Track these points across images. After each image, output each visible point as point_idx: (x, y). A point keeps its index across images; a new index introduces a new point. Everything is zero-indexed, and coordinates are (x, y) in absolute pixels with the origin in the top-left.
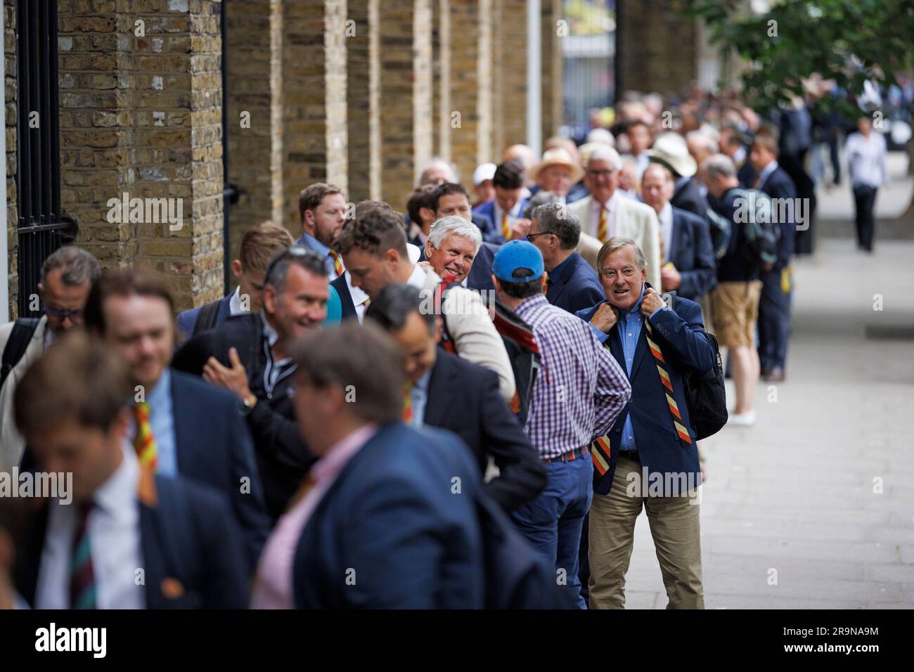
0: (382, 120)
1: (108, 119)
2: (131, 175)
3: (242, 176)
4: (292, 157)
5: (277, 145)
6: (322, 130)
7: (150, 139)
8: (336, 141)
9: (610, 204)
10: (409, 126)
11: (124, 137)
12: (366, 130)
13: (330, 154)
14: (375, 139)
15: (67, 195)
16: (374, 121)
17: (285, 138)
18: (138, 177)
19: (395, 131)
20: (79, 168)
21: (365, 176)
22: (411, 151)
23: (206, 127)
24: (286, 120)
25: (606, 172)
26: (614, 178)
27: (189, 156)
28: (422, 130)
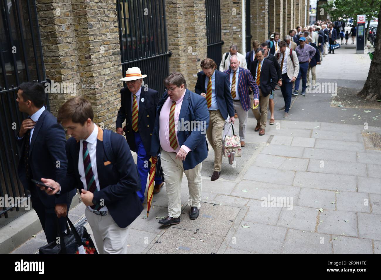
0: (287, 24)
1: (256, 24)
2: (258, 31)
3: (270, 30)
4: (276, 28)
5: (275, 27)
6: (280, 25)
7: (260, 26)
8: (281, 26)
9: (312, 33)
10: (290, 24)
11: (258, 26)
12: (285, 25)
13: (281, 28)
14: (286, 26)
15: (251, 33)
16: (286, 24)
17: (276, 26)
18: (259, 31)
19: (289, 25)
20: (253, 30)
21: (285, 30)
22: (290, 27)
23: (266, 25)
24: (276, 24)
25: (312, 29)
26: (313, 30)
27: (264, 28)
28: (292, 25)
